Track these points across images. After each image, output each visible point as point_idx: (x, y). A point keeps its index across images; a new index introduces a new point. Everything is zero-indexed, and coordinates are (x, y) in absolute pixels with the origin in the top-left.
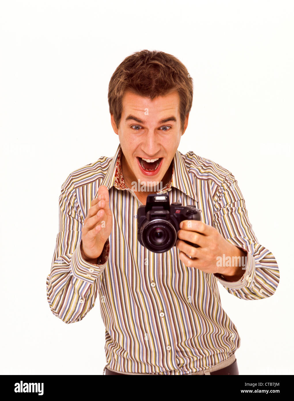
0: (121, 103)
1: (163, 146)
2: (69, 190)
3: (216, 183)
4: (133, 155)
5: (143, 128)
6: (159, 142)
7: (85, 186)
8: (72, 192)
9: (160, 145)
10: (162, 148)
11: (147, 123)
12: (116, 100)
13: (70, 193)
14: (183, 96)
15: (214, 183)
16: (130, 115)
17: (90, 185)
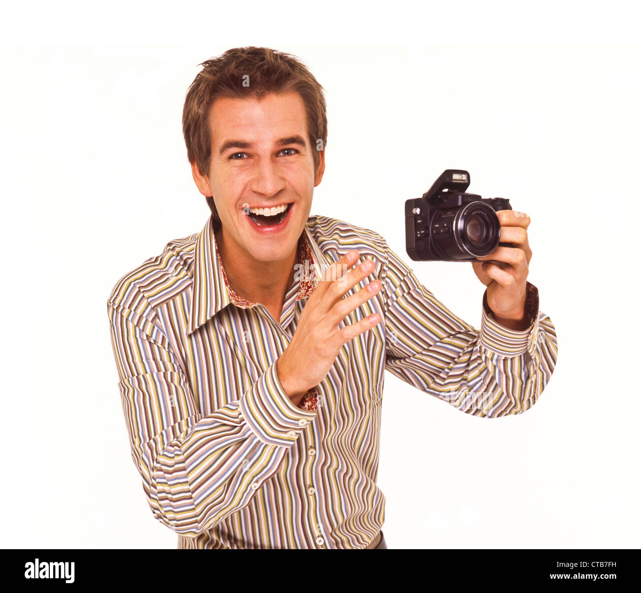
0: (208, 126)
1: (289, 182)
2: (139, 312)
3: (379, 259)
4: (237, 205)
5: (250, 156)
6: (280, 174)
7: (171, 302)
8: (145, 315)
9: (283, 179)
10: (287, 183)
11: (256, 145)
12: (198, 124)
13: (141, 316)
14: (310, 102)
15: (376, 260)
16: (226, 141)
17: (178, 298)
